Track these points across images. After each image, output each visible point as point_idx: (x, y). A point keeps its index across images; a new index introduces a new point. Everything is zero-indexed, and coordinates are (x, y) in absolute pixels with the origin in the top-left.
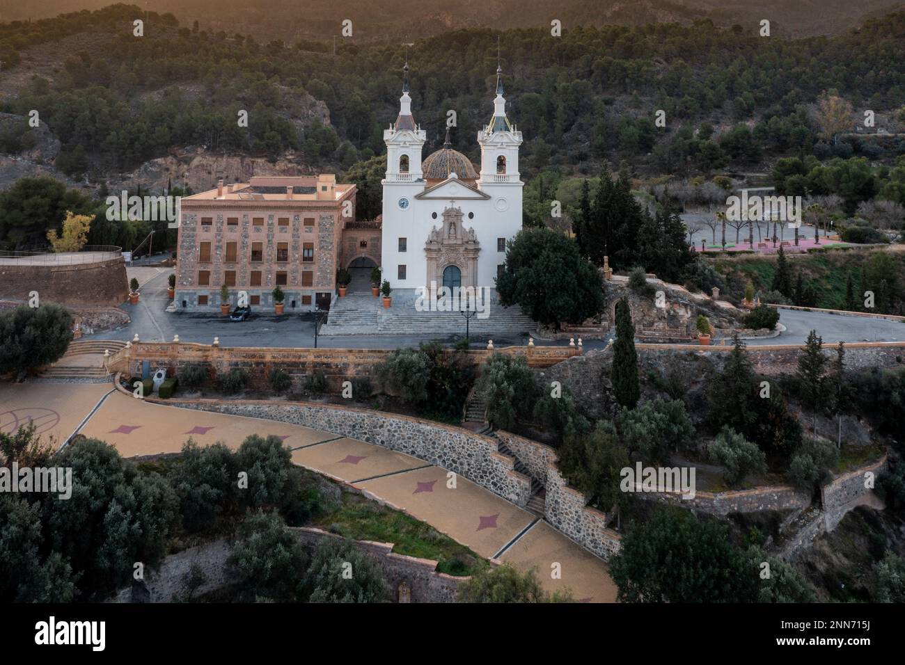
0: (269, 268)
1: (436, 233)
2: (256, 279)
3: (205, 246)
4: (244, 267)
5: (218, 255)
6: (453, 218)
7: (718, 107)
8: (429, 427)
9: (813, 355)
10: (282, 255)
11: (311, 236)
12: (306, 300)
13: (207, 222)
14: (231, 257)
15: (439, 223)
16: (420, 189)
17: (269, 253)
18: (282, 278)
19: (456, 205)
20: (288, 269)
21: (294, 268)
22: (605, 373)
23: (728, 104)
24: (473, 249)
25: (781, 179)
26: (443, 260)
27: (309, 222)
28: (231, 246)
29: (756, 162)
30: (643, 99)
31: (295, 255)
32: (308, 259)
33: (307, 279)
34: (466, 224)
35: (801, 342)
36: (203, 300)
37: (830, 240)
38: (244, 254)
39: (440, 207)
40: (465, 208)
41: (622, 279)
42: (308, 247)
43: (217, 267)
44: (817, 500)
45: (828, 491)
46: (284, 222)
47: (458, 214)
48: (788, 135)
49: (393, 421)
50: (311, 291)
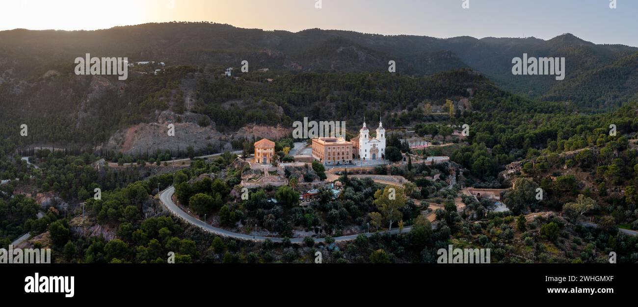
0: (341, 156)
1: (372, 148)
2: (338, 158)
3: (329, 153)
4: (336, 156)
5: (332, 154)
6: (374, 145)
7: (396, 105)
8: (383, 176)
9: (433, 162)
10: (343, 154)
11: (348, 150)
12: (347, 162)
13: (329, 148)
14: (334, 155)
15: (372, 147)
16: (369, 141)
17: (341, 153)
18: (343, 158)
19: (375, 143)
20: (344, 156)
21: (345, 156)
22: (406, 167)
23: (399, 104)
24: (377, 150)
25: (417, 129)
26: (373, 153)
27: (348, 147)
28: (334, 153)
29: (408, 124)
30: (376, 104)
31: (345, 154)
32: (348, 154)
33: (348, 158)
34: (376, 146)
35: (431, 160)
36: (329, 162)
37: (430, 145)
38: (336, 154)
39: (372, 144)
40: (376, 144)
41: (405, 154)
42: (348, 152)
43: (332, 157)
44: (433, 178)
45: (435, 176)
46: (343, 148)
47: (375, 145)
48: (416, 115)
49: (377, 176)
50: (348, 160)
